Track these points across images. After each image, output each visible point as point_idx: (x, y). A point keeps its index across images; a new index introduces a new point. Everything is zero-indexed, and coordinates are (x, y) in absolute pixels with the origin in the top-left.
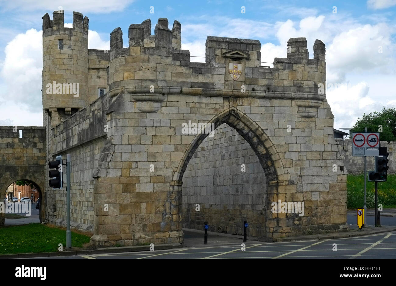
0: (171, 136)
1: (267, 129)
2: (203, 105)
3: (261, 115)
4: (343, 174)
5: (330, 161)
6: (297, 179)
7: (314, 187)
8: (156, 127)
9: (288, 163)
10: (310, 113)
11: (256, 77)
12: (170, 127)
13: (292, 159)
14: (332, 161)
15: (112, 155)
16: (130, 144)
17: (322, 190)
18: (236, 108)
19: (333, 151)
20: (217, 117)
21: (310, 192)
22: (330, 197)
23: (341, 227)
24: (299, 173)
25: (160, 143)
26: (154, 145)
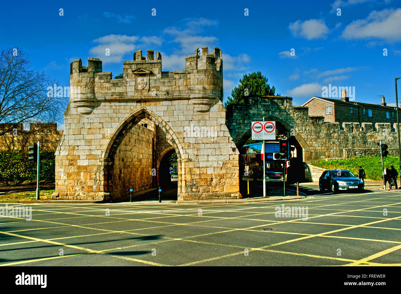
0: (100, 128)
1: (169, 122)
2: (122, 107)
3: (164, 112)
4: (235, 154)
5: (223, 144)
6: (195, 158)
7: (209, 164)
8: (91, 123)
9: (186, 146)
10: (202, 109)
11: (158, 85)
12: (100, 123)
13: (190, 143)
14: (225, 144)
15: (63, 141)
16: (74, 135)
17: (216, 166)
18: (145, 108)
19: (225, 137)
20: (132, 115)
21: (206, 167)
22: (224, 171)
23: (232, 195)
24: (196, 153)
25: (92, 133)
26: (89, 135)
